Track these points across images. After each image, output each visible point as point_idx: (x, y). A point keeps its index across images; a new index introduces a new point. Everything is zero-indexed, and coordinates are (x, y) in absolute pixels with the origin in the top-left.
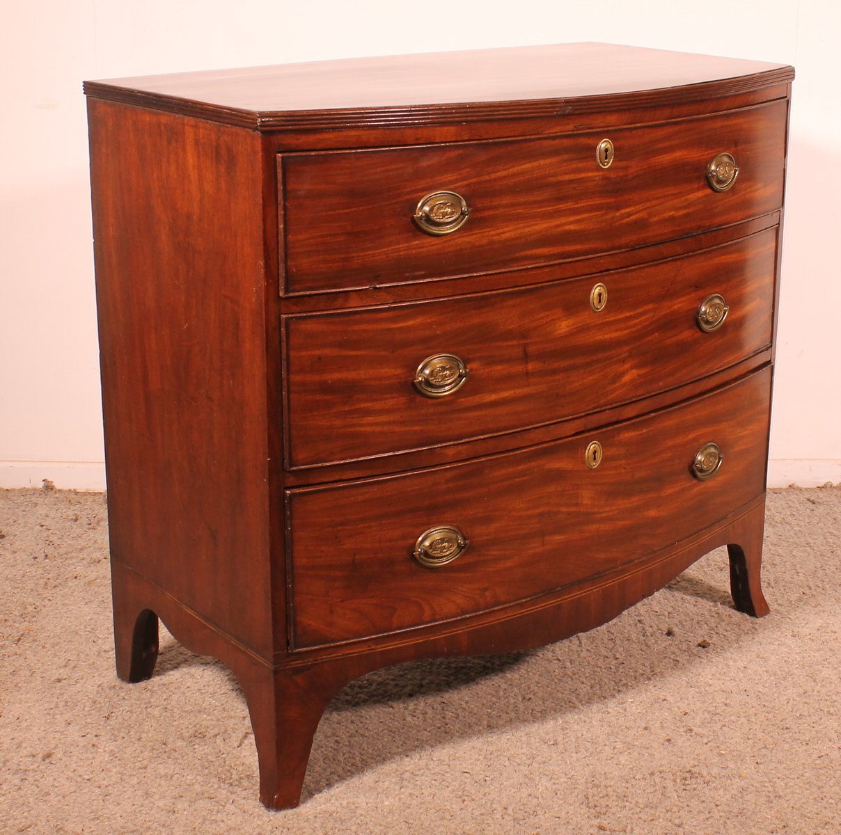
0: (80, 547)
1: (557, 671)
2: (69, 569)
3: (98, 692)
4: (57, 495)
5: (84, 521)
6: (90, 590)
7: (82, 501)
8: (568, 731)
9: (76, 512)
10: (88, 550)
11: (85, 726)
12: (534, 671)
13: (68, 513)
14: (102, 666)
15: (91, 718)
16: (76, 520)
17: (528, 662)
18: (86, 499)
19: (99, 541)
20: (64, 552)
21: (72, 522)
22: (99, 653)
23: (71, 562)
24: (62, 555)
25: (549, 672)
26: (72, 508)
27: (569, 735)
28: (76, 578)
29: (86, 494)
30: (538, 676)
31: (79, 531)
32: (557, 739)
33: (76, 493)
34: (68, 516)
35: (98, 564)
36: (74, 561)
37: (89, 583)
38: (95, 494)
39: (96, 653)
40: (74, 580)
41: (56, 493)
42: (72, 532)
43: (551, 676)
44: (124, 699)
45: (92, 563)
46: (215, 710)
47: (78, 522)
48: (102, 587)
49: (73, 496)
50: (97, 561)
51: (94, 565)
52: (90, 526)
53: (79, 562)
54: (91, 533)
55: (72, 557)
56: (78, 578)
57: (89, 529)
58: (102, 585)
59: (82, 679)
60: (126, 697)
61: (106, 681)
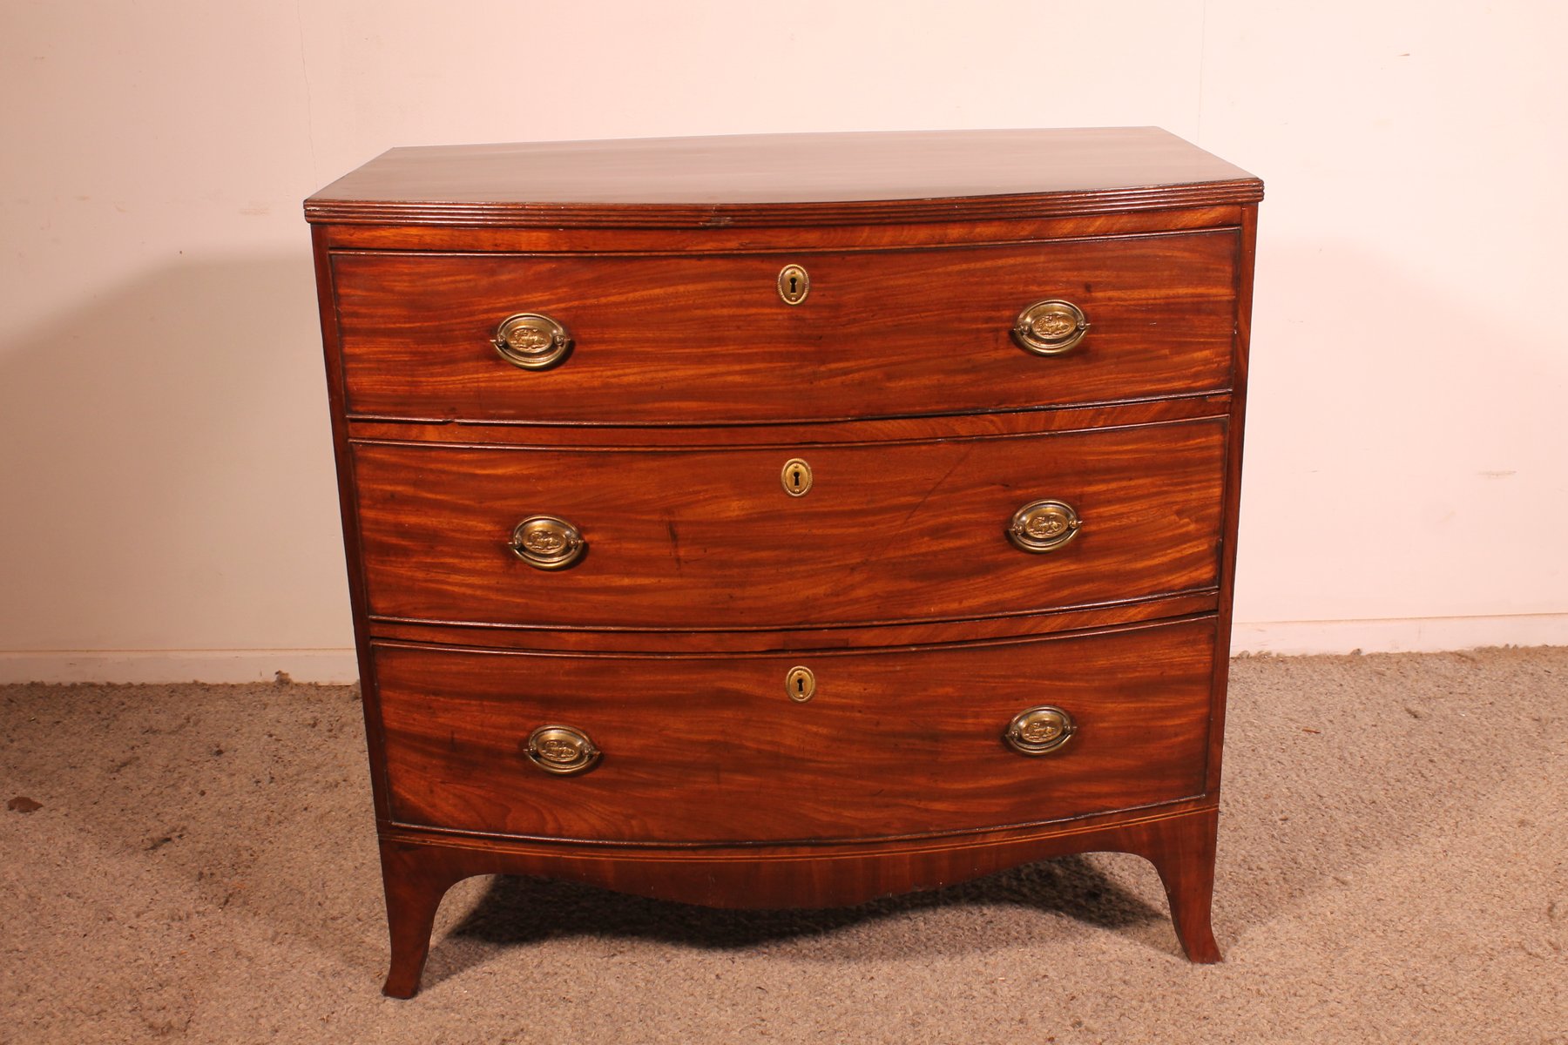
0: (315, 765)
1: (906, 935)
2: (299, 796)
3: (318, 981)
4: (293, 692)
5: (323, 726)
6: (322, 827)
7: (324, 699)
8: (920, 1027)
9: (316, 714)
10: (324, 769)
11: (297, 1034)
12: (877, 936)
13: (305, 716)
14: (327, 943)
15: (305, 1022)
16: (314, 725)
17: (870, 923)
18: (329, 695)
19: (340, 756)
20: (295, 772)
21: (309, 727)
22: (325, 921)
23: (302, 786)
24: (292, 777)
25: (896, 937)
26: (311, 708)
27: (922, 1033)
28: (306, 809)
29: (331, 688)
30: (882, 942)
31: (317, 740)
32: (906, 1040)
33: (317, 687)
34: (305, 719)
35: (336, 790)
36: (307, 784)
37: (322, 817)
38: (341, 688)
39: (321, 922)
40: (304, 812)
41: (292, 688)
42: (308, 742)
43: (900, 943)
44: (350, 990)
45: (327, 788)
46: (467, 1004)
47: (316, 728)
48: (338, 823)
49: (313, 692)
50: (333, 784)
51: (330, 791)
52: (331, 734)
53: (312, 786)
54: (331, 743)
55: (305, 779)
56: (309, 810)
57: (330, 737)
58: (337, 820)
59: (300, 962)
60: (353, 988)
61: (329, 964)
